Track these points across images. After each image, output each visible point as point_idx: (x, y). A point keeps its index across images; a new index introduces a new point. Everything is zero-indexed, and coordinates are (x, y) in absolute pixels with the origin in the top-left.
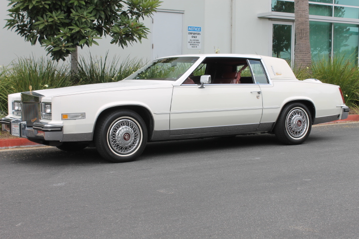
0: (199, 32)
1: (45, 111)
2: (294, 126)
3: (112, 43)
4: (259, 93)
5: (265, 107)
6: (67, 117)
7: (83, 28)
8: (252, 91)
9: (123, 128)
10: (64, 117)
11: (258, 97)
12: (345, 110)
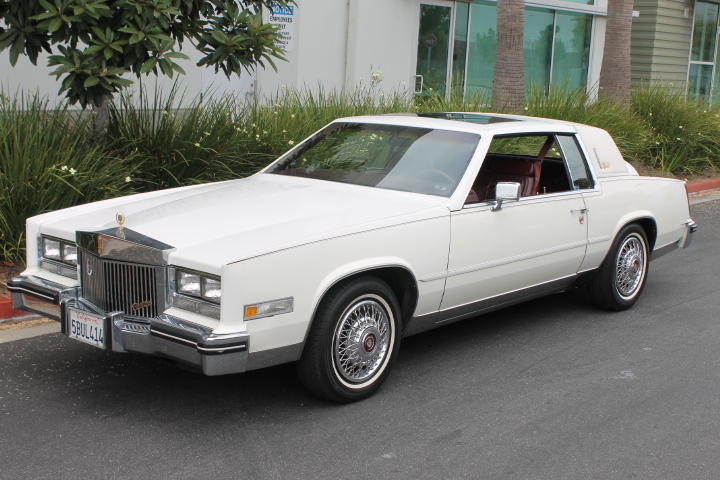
0: (290, 17)
1: (177, 287)
3: (200, 64)
4: (583, 211)
5: (590, 240)
6: (255, 313)
7: (151, 33)
8: (572, 209)
9: (362, 324)
10: (250, 312)
11: (581, 220)
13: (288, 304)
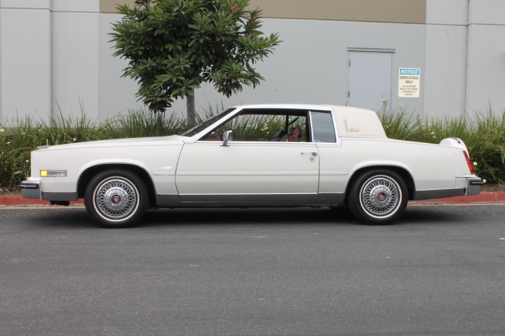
0: (416, 76)
2: (374, 200)
4: (314, 154)
5: (322, 172)
7: (178, 76)
8: (304, 152)
9: (112, 190)
11: (311, 159)
12: (471, 183)
13: (65, 173)
